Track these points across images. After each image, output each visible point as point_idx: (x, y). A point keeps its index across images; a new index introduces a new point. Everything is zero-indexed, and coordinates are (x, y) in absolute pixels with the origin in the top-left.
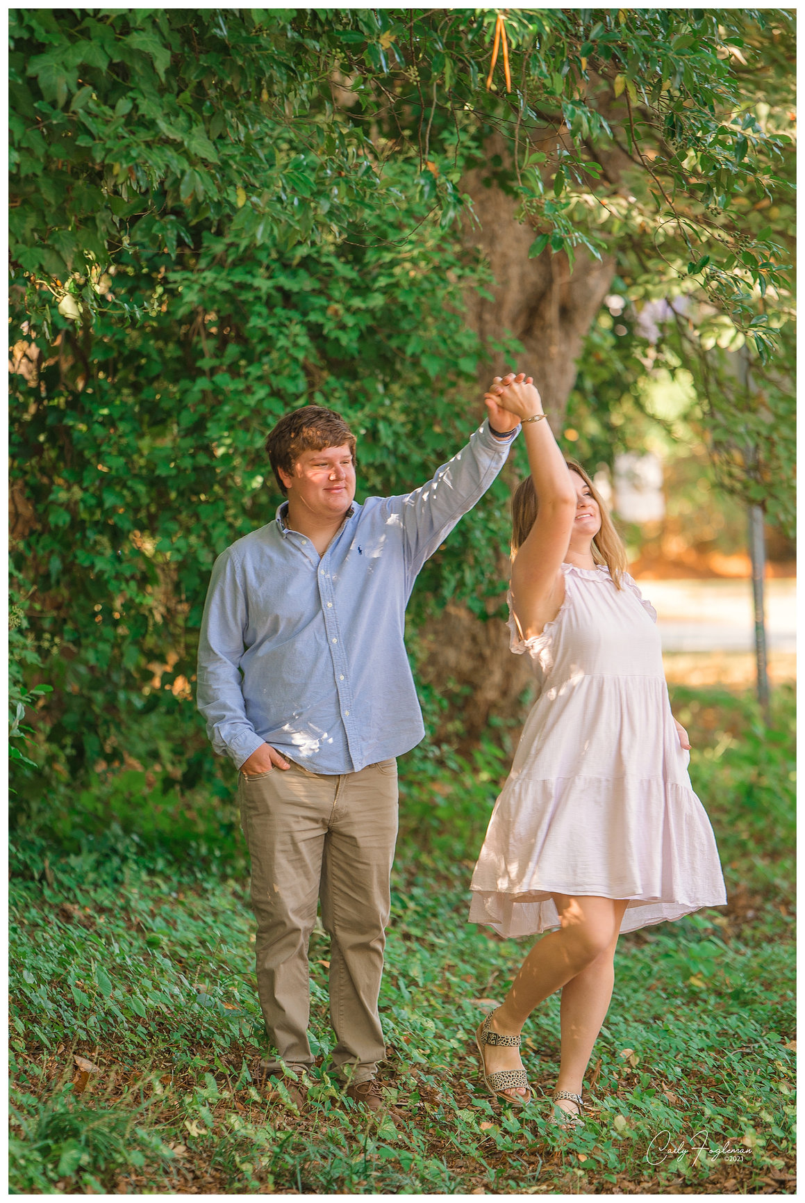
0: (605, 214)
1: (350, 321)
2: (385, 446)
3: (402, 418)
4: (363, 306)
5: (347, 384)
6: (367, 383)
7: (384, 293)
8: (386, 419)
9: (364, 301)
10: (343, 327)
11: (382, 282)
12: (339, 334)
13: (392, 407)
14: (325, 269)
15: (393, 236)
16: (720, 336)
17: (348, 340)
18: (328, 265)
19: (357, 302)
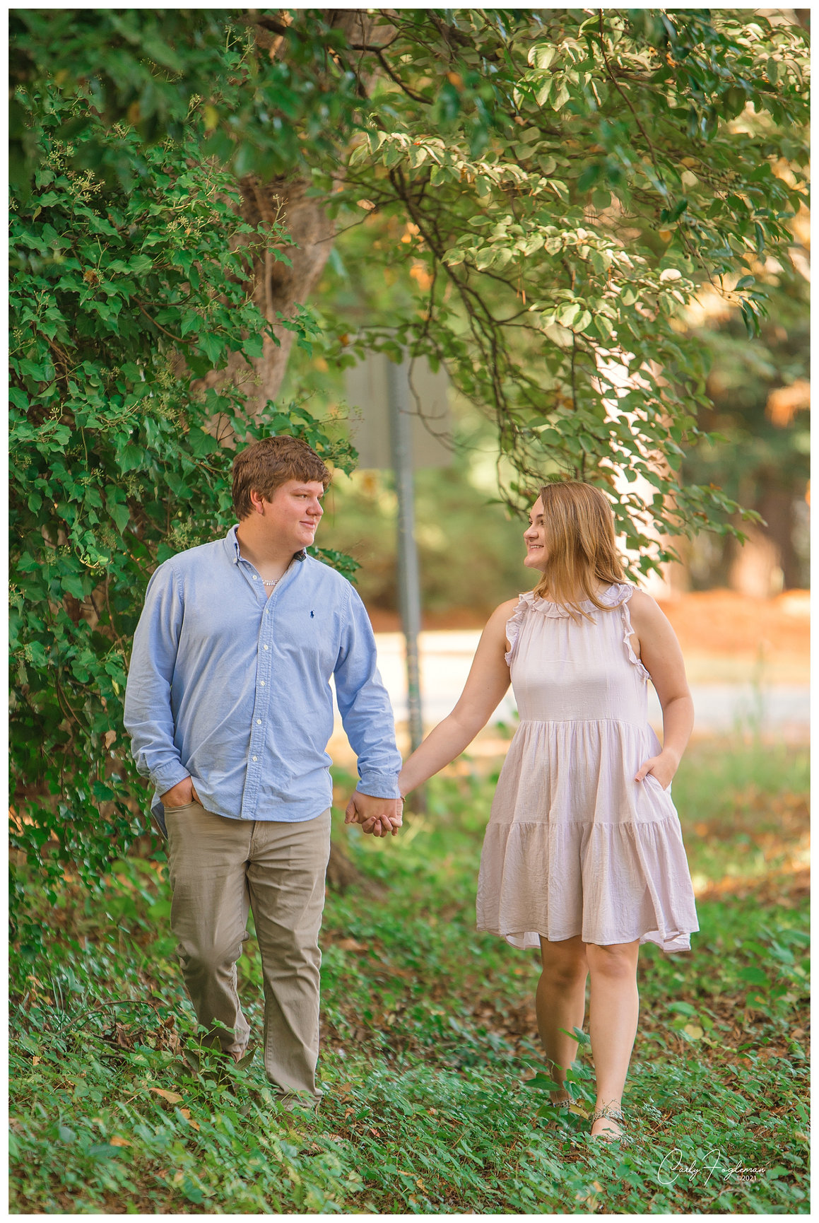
0: (422, 155)
1: (111, 290)
2: (152, 450)
3: (171, 414)
4: (127, 271)
5: (103, 371)
6: (127, 369)
7: (152, 256)
8: (152, 415)
9: (127, 266)
10: (103, 297)
11: (152, 240)
12: (99, 306)
13: (159, 402)
14: (75, 224)
15: (160, 184)
16: (562, 314)
17: (107, 314)
18: (81, 218)
19: (118, 266)
